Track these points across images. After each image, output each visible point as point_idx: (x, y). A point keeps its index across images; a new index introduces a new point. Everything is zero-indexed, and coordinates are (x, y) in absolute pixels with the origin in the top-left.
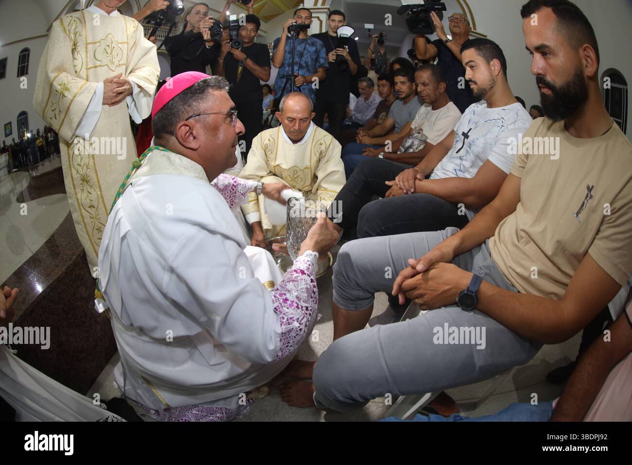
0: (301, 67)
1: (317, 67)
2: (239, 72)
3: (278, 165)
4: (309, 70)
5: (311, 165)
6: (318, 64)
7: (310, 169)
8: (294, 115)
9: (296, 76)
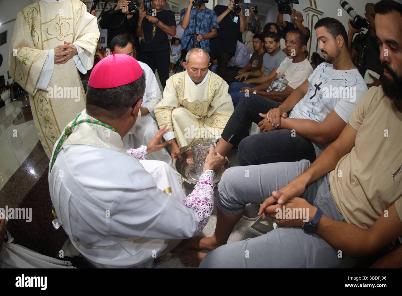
0: (200, 28)
1: (211, 28)
2: (154, 31)
3: (186, 99)
4: (205, 31)
5: (208, 99)
6: (212, 26)
7: (207, 102)
8: (197, 66)
9: (198, 35)
